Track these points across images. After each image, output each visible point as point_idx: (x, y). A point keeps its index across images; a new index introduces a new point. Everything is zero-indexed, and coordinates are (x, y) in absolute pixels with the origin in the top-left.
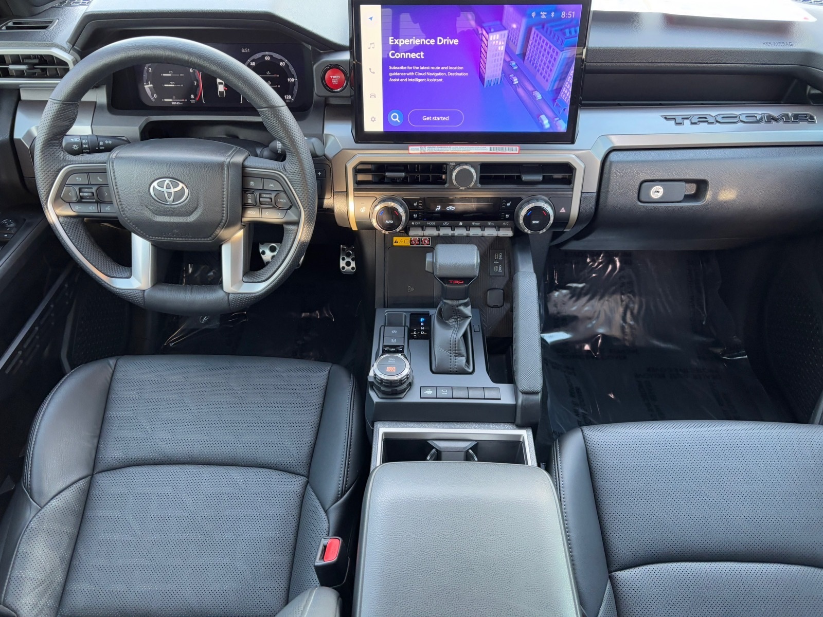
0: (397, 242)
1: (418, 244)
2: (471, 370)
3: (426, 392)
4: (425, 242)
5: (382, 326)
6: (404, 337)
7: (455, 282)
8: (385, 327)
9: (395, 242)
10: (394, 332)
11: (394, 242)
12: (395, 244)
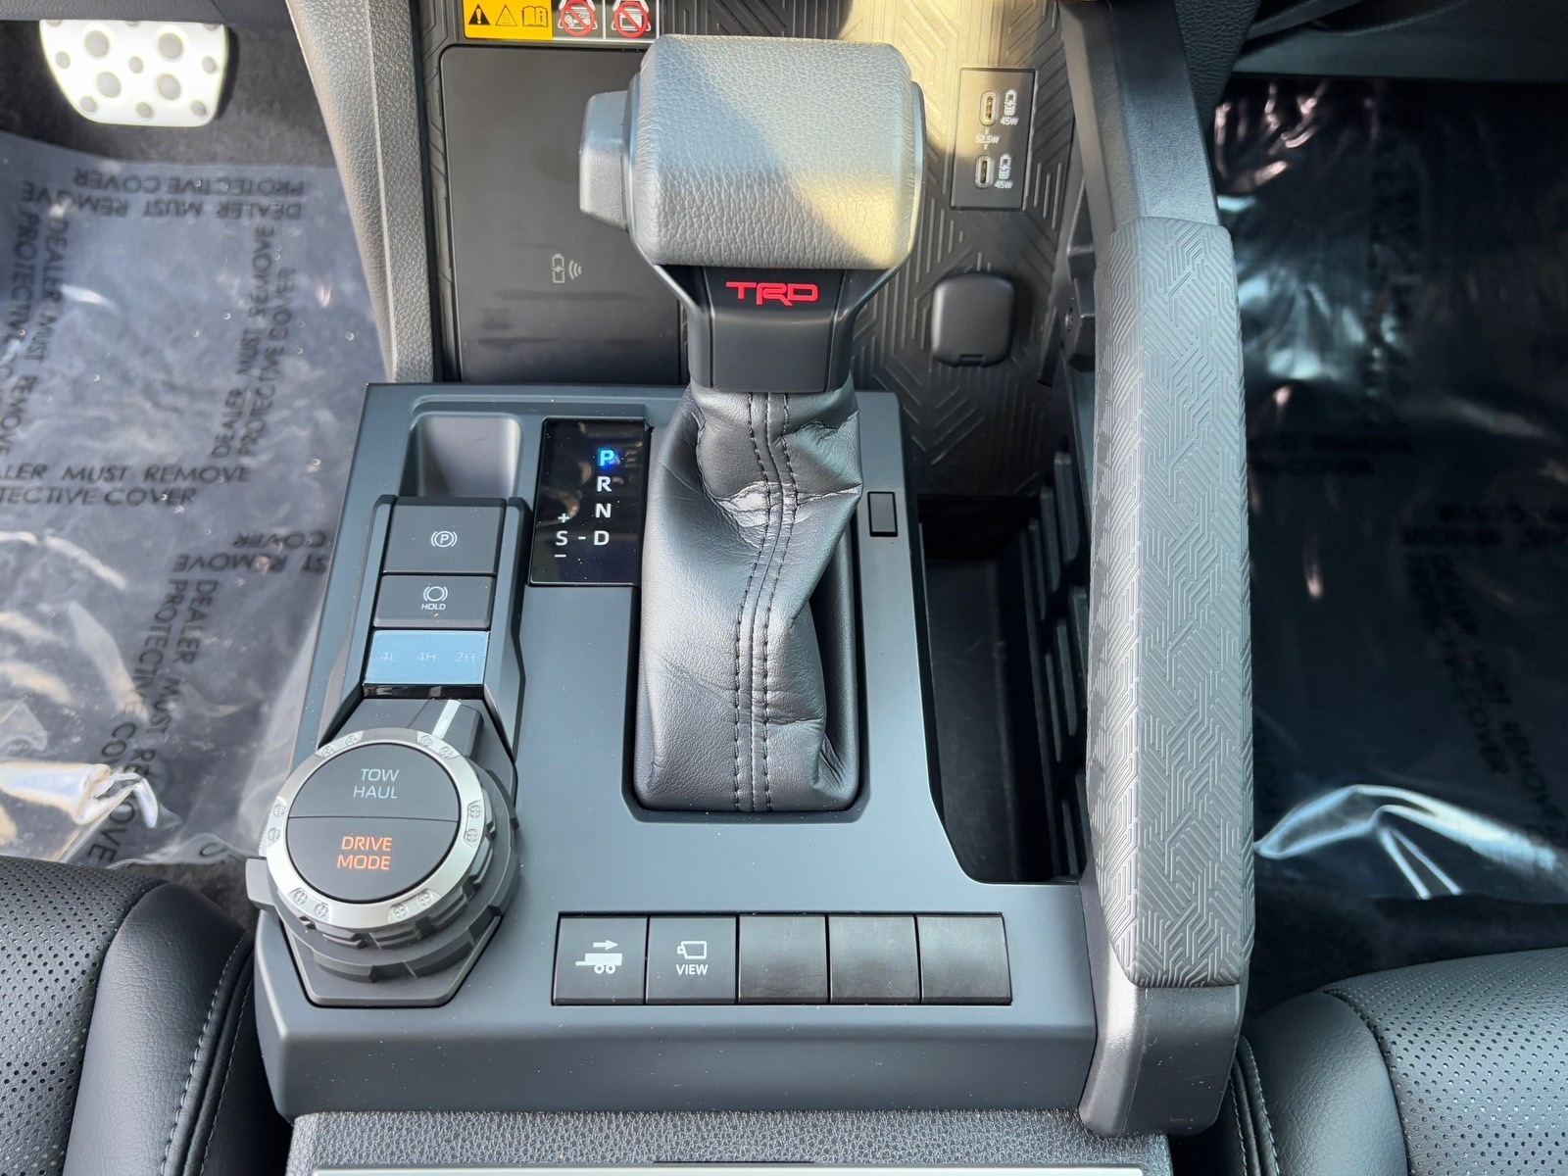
0: (485, 21)
1: (590, 33)
2: (846, 789)
3: (591, 960)
4: (628, 21)
5: (383, 499)
6: (494, 576)
7: (766, 291)
8: (398, 508)
9: (474, 21)
10: (444, 539)
11: (468, 17)
12: (473, 32)
